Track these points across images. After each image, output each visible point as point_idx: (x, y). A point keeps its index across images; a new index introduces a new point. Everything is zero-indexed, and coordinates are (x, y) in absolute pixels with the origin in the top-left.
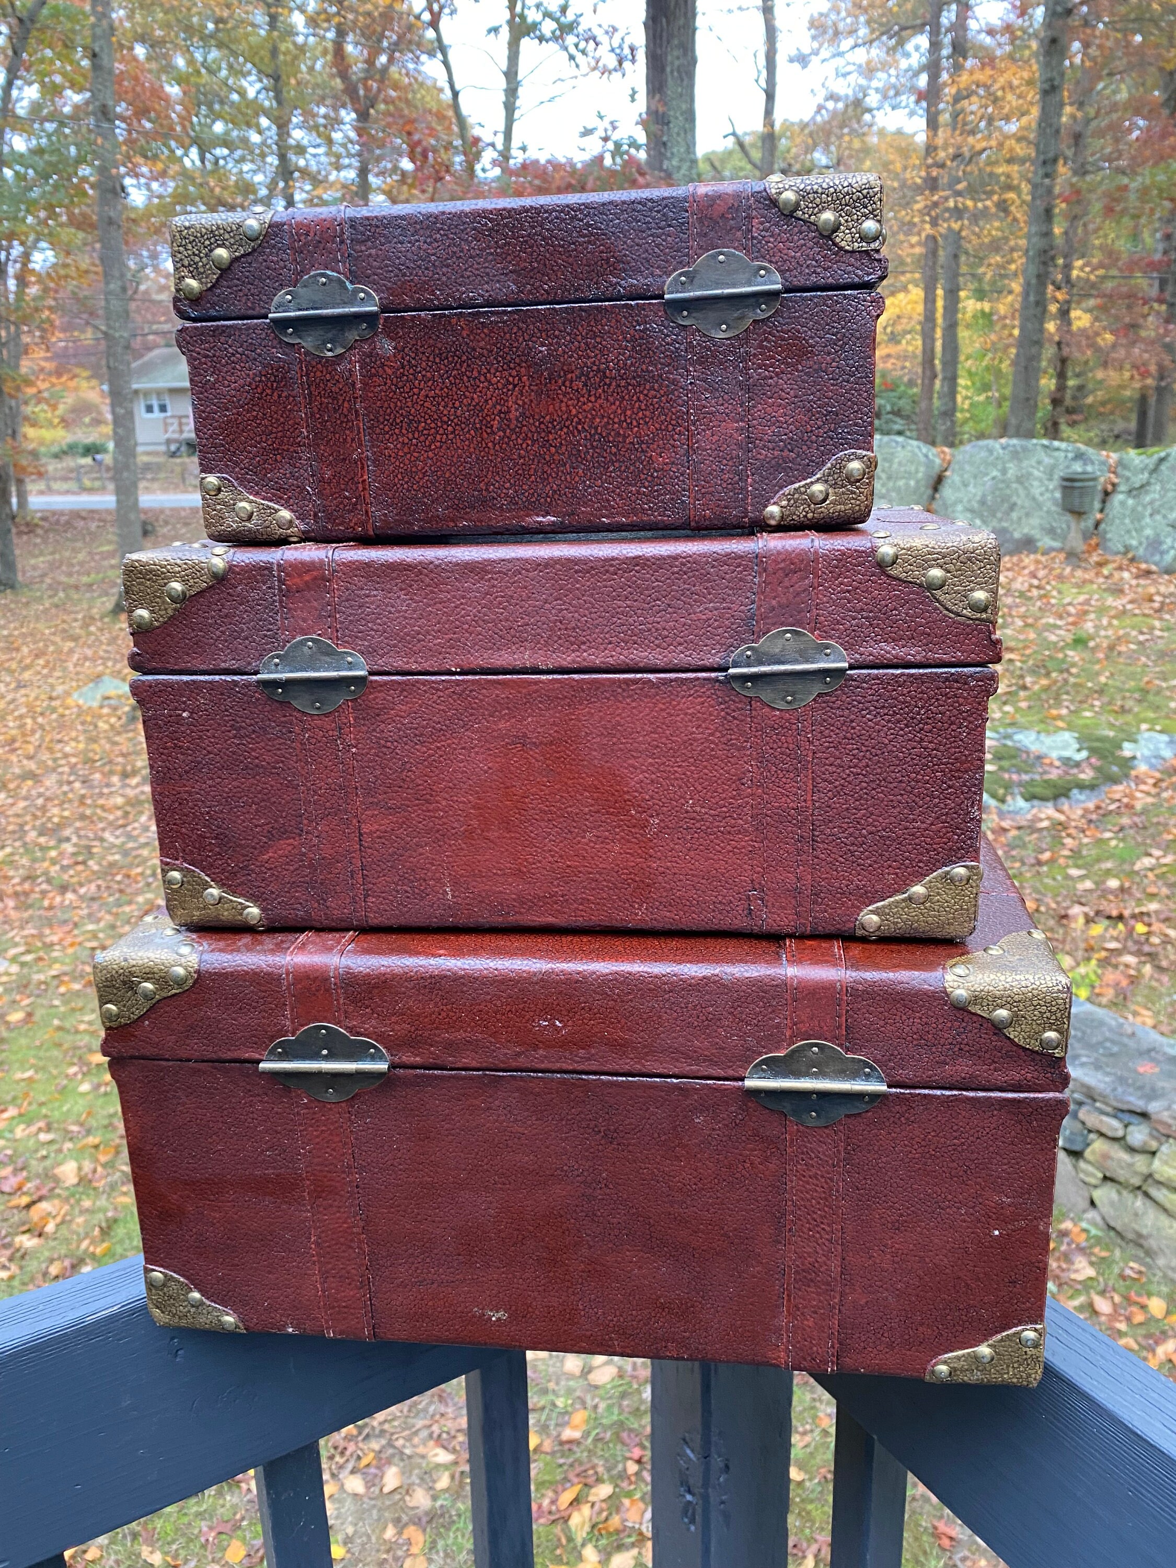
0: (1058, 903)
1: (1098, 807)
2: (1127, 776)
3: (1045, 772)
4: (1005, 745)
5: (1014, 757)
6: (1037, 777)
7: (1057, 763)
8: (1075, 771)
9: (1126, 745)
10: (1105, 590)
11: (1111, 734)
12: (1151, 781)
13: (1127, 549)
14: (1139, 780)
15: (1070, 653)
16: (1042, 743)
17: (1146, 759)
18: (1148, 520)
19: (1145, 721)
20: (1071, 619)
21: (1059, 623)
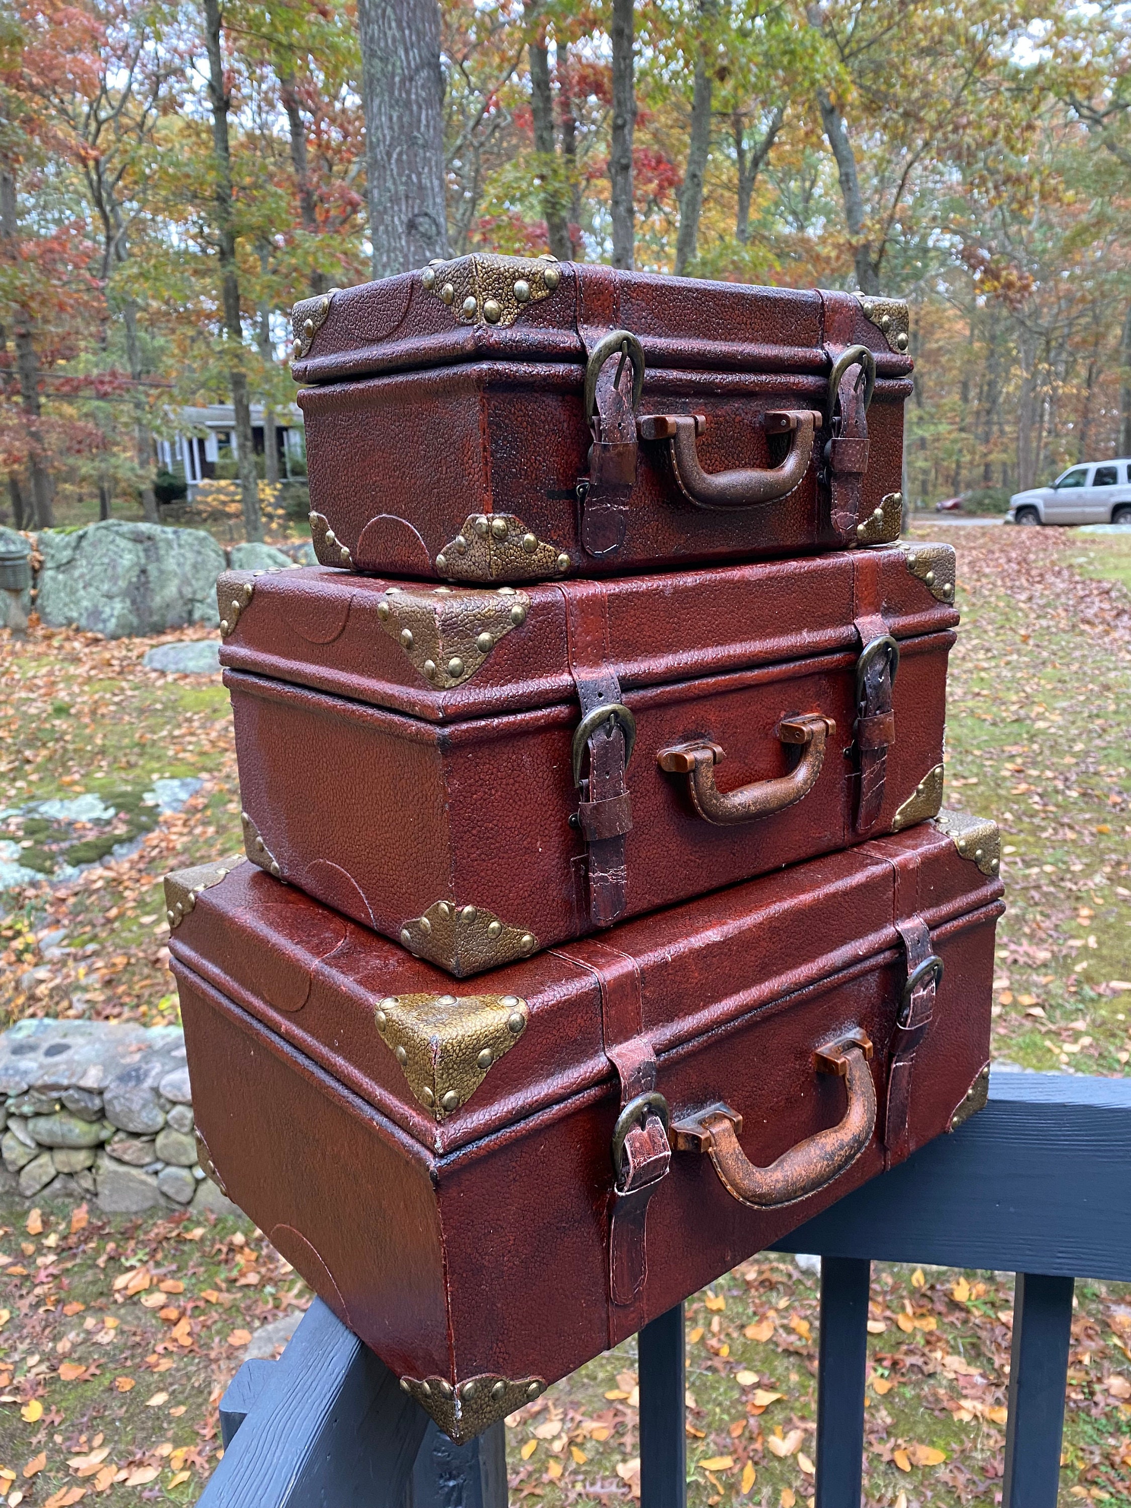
0: (144, 951)
1: (142, 857)
2: (156, 823)
3: (80, 837)
4: (33, 820)
5: (47, 828)
6: (75, 842)
7: (89, 826)
8: (108, 829)
9: (146, 796)
10: (63, 660)
11: (129, 788)
12: (180, 822)
13: (70, 622)
14: (169, 824)
15: (57, 722)
16: (69, 809)
17: (168, 804)
18: (82, 593)
19: (152, 771)
20: (42, 691)
21: (32, 696)
